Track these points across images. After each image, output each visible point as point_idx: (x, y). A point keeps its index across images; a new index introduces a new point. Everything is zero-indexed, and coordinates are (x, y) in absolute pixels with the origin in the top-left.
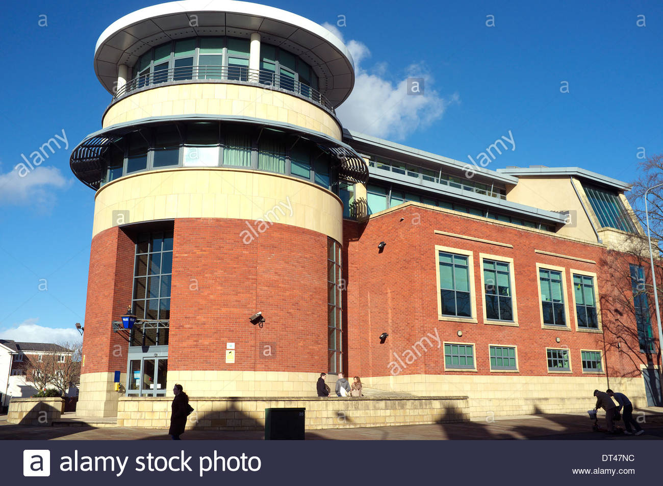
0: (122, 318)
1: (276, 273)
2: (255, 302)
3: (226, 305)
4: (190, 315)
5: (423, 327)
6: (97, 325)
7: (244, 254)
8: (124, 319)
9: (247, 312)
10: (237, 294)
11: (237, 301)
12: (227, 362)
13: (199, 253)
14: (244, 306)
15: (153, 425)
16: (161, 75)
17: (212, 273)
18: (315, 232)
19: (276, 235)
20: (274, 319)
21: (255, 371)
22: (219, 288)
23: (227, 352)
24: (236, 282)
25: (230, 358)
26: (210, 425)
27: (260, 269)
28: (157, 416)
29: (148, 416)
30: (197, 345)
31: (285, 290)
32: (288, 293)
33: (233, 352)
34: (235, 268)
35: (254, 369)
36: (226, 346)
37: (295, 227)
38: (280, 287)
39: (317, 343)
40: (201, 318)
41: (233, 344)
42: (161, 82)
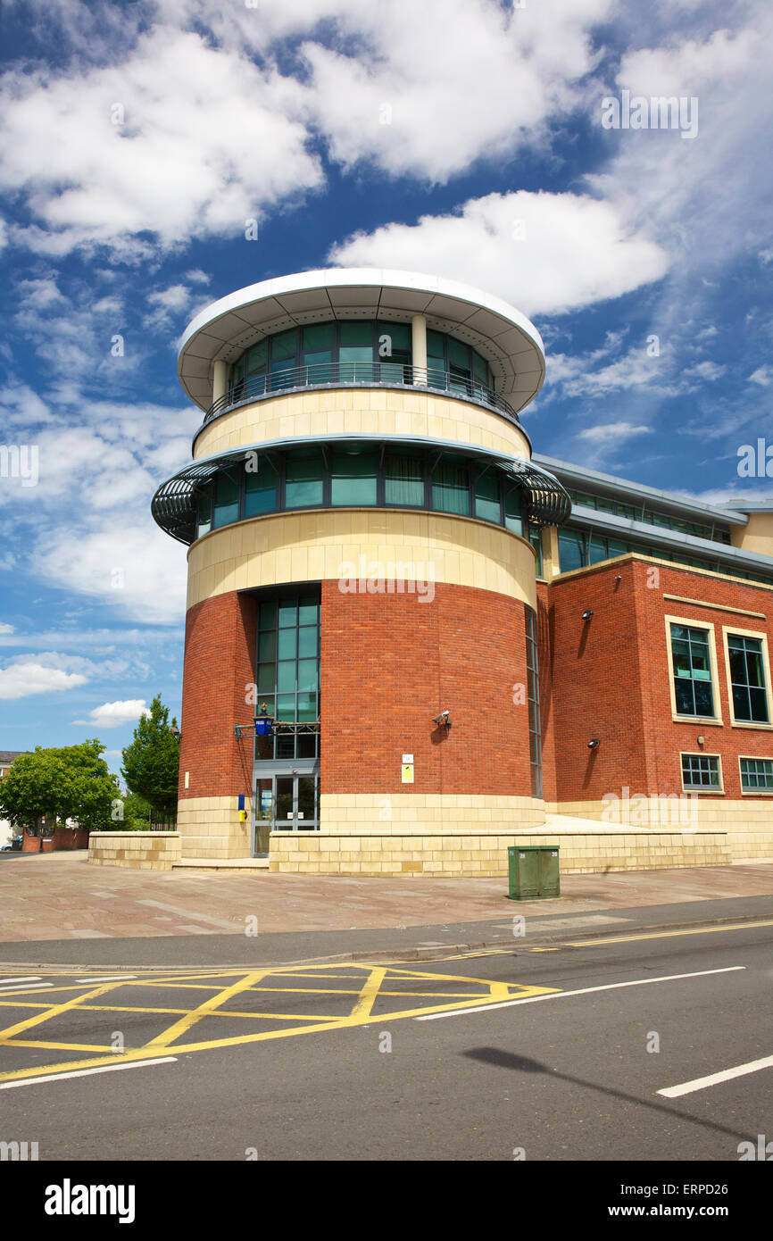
0: (256, 720)
1: (464, 656)
2: (437, 696)
3: (399, 702)
4: (351, 716)
5: (653, 730)
6: (210, 731)
7: (421, 630)
8: (258, 723)
9: (427, 711)
10: (414, 685)
11: (414, 696)
12: (403, 781)
13: (358, 628)
14: (425, 702)
15: (321, 870)
16: (289, 377)
17: (378, 657)
18: (510, 598)
19: (463, 602)
20: (465, 720)
21: (441, 793)
22: (389, 677)
23: (403, 767)
24: (411, 670)
25: (408, 776)
26: (400, 870)
27: (444, 650)
28: (325, 857)
29: (314, 857)
30: (361, 758)
31: (477, 679)
32: (479, 684)
33: (412, 767)
34: (409, 649)
35: (440, 791)
36: (401, 759)
37: (485, 592)
38: (470, 676)
39: (517, 753)
40: (366, 720)
41: (412, 756)
42: (292, 386)
